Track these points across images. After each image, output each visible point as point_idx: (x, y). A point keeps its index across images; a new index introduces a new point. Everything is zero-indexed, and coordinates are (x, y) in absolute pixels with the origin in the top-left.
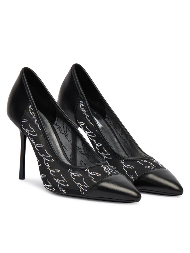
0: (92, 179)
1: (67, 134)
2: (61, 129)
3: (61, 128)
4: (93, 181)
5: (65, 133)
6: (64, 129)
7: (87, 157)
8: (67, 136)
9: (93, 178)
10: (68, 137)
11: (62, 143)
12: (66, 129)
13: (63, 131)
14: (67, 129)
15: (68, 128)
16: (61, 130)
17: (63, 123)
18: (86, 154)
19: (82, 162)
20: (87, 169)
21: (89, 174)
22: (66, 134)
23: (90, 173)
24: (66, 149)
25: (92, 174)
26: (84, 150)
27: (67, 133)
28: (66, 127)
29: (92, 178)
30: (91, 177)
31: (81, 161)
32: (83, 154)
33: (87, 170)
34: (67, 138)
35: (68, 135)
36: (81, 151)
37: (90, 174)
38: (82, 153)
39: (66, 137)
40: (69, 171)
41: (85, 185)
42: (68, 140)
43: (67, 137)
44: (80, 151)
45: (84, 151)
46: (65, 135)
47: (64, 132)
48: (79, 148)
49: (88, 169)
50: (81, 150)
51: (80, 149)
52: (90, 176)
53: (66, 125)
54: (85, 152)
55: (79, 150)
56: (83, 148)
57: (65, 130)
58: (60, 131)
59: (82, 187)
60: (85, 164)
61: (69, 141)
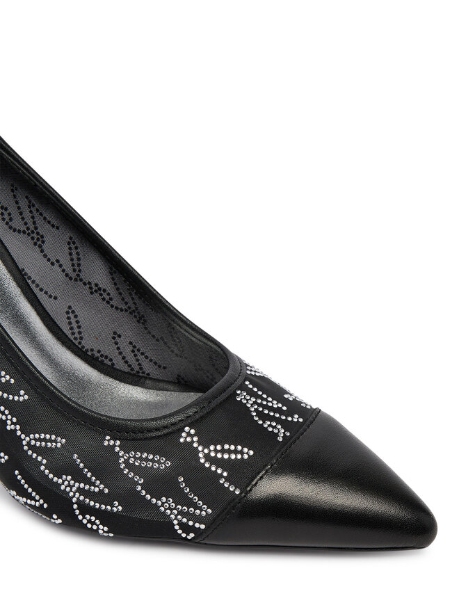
0: (221, 475)
1: (38, 233)
2: (9, 214)
3: (6, 209)
4: (226, 485)
5: (28, 229)
6: (21, 214)
7: (138, 321)
8: (39, 242)
9: (225, 474)
10: (44, 246)
11: (26, 274)
12: (31, 212)
13: (18, 224)
14: (36, 214)
15: (37, 210)
16: (11, 219)
17: (13, 191)
18: (129, 308)
19: (119, 336)
20: (187, 429)
21: (201, 455)
22: (33, 232)
23: (206, 451)
24: (46, 293)
25: (213, 454)
26: (120, 294)
27: (36, 228)
28: (29, 207)
29: (219, 471)
30: (213, 468)
31: (115, 333)
32: (117, 308)
33: (189, 434)
34: (42, 251)
35: (42, 237)
36: (107, 298)
37: (207, 457)
38: (112, 306)
39: (35, 244)
40: (108, 441)
41: (196, 507)
42: (45, 256)
43: (40, 246)
44: (104, 299)
45: (123, 299)
46: (33, 238)
47: (23, 228)
48: (100, 289)
49: (193, 431)
50: (109, 294)
51: (105, 291)
52: (207, 465)
53: (27, 197)
54: (126, 303)
55: (101, 295)
56: (118, 289)
57: (27, 215)
58: (7, 223)
59: (180, 513)
60: (131, 343)
61: (53, 264)
